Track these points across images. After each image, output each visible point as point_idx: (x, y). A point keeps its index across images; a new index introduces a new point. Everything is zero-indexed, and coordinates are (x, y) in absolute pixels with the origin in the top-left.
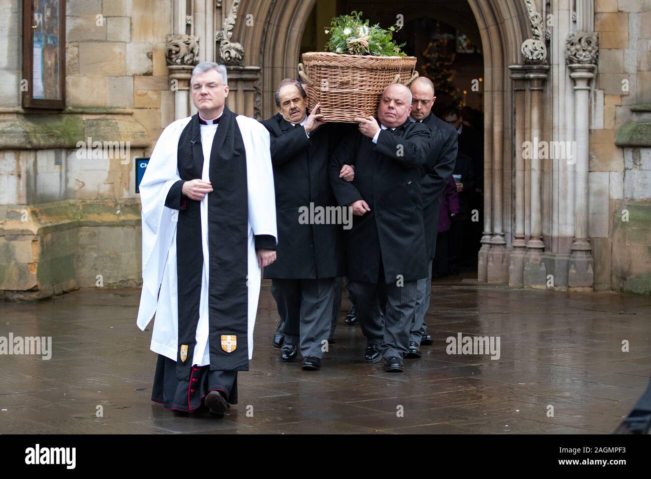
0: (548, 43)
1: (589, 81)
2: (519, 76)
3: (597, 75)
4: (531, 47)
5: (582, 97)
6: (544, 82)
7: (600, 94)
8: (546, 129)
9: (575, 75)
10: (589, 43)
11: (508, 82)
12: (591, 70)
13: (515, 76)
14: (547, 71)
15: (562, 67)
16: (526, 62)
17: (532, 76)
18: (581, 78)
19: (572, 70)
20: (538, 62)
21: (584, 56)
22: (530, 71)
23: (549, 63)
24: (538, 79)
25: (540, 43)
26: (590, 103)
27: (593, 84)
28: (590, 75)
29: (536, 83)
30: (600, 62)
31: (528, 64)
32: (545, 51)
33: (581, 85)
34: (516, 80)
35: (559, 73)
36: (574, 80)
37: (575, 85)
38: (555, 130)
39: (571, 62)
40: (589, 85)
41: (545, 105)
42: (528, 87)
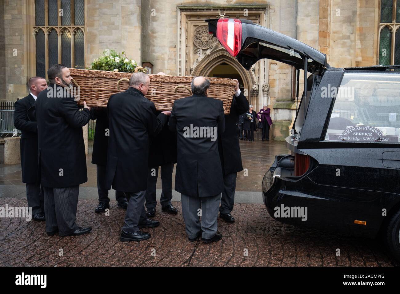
0: (258, 86)
1: (267, 94)
2: (252, 93)
3: (269, 93)
4: (255, 87)
5: (266, 98)
6: (257, 95)
7: (270, 97)
8: (258, 105)
9: (264, 93)
10: (267, 86)
11: (250, 94)
12: (268, 92)
13: (251, 93)
14: (258, 92)
15: (261, 91)
16: (254, 90)
17: (255, 93)
18: (266, 94)
19: (264, 92)
20: (256, 90)
21: (266, 89)
22: (255, 92)
23: (258, 91)
24: (256, 94)
25: (257, 86)
26: (267, 99)
27: (268, 95)
28: (267, 93)
29: (255, 95)
30: (270, 90)
31: (254, 91)
32: (258, 88)
33: (265, 95)
34: (251, 94)
35: (261, 93)
36: (264, 94)
37: (264, 95)
38: (260, 105)
39: (263, 90)
40: (267, 95)
41: (257, 100)
42: (254, 96)
